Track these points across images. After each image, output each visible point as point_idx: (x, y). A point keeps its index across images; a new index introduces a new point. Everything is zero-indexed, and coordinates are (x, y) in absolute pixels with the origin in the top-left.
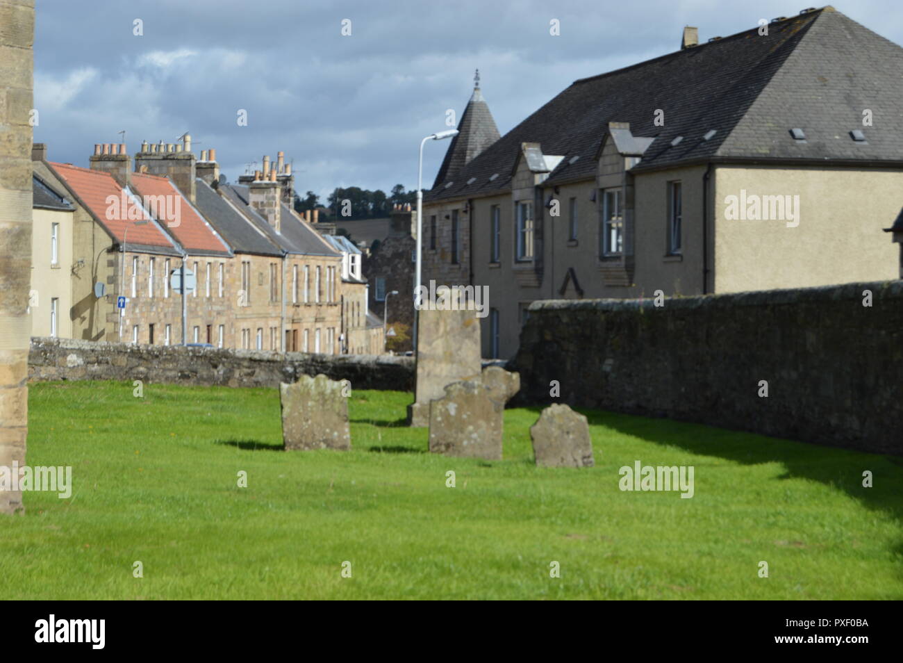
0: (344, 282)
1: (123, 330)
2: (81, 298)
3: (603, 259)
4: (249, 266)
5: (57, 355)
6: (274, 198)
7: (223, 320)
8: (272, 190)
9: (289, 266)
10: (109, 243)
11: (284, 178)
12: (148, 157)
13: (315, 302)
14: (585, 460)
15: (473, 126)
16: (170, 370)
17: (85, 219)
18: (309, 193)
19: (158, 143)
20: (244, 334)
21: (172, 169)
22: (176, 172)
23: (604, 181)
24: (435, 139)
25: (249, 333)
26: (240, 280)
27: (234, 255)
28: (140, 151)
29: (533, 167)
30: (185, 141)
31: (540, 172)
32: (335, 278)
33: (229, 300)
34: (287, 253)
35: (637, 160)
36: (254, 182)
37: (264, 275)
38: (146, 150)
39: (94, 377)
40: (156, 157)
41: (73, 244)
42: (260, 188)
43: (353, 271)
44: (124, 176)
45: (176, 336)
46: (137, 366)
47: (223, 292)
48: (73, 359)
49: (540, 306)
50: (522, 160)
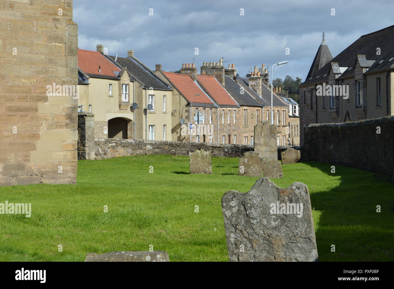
0: (290, 117)
1: (191, 137)
2: (175, 125)
3: (357, 107)
4: (247, 111)
5: (143, 146)
6: (259, 83)
7: (236, 133)
8: (258, 79)
9: (265, 111)
10: (186, 103)
11: (265, 75)
12: (206, 68)
13: (277, 125)
14: (280, 176)
15: (322, 55)
16: (183, 151)
17: (176, 94)
18: (297, 78)
19: (210, 62)
20: (245, 138)
21: (215, 72)
22: (217, 74)
23: (357, 78)
24: (278, 65)
25: (247, 138)
26: (243, 117)
27: (240, 107)
28: (202, 65)
29: (335, 72)
30: (220, 61)
31: (337, 74)
32: (286, 115)
33: (238, 125)
34: (264, 105)
35: (368, 69)
36: (251, 77)
37: (254, 115)
38: (205, 65)
39: (157, 153)
40: (209, 68)
41: (172, 104)
42: (253, 79)
43: (295, 112)
44: (194, 76)
45: (215, 140)
46: (172, 149)
47: (236, 122)
48: (149, 147)
49: (311, 126)
50: (331, 69)
